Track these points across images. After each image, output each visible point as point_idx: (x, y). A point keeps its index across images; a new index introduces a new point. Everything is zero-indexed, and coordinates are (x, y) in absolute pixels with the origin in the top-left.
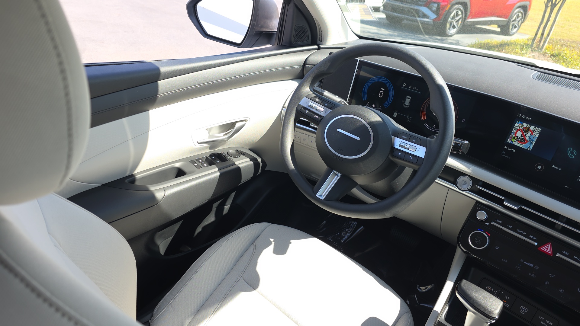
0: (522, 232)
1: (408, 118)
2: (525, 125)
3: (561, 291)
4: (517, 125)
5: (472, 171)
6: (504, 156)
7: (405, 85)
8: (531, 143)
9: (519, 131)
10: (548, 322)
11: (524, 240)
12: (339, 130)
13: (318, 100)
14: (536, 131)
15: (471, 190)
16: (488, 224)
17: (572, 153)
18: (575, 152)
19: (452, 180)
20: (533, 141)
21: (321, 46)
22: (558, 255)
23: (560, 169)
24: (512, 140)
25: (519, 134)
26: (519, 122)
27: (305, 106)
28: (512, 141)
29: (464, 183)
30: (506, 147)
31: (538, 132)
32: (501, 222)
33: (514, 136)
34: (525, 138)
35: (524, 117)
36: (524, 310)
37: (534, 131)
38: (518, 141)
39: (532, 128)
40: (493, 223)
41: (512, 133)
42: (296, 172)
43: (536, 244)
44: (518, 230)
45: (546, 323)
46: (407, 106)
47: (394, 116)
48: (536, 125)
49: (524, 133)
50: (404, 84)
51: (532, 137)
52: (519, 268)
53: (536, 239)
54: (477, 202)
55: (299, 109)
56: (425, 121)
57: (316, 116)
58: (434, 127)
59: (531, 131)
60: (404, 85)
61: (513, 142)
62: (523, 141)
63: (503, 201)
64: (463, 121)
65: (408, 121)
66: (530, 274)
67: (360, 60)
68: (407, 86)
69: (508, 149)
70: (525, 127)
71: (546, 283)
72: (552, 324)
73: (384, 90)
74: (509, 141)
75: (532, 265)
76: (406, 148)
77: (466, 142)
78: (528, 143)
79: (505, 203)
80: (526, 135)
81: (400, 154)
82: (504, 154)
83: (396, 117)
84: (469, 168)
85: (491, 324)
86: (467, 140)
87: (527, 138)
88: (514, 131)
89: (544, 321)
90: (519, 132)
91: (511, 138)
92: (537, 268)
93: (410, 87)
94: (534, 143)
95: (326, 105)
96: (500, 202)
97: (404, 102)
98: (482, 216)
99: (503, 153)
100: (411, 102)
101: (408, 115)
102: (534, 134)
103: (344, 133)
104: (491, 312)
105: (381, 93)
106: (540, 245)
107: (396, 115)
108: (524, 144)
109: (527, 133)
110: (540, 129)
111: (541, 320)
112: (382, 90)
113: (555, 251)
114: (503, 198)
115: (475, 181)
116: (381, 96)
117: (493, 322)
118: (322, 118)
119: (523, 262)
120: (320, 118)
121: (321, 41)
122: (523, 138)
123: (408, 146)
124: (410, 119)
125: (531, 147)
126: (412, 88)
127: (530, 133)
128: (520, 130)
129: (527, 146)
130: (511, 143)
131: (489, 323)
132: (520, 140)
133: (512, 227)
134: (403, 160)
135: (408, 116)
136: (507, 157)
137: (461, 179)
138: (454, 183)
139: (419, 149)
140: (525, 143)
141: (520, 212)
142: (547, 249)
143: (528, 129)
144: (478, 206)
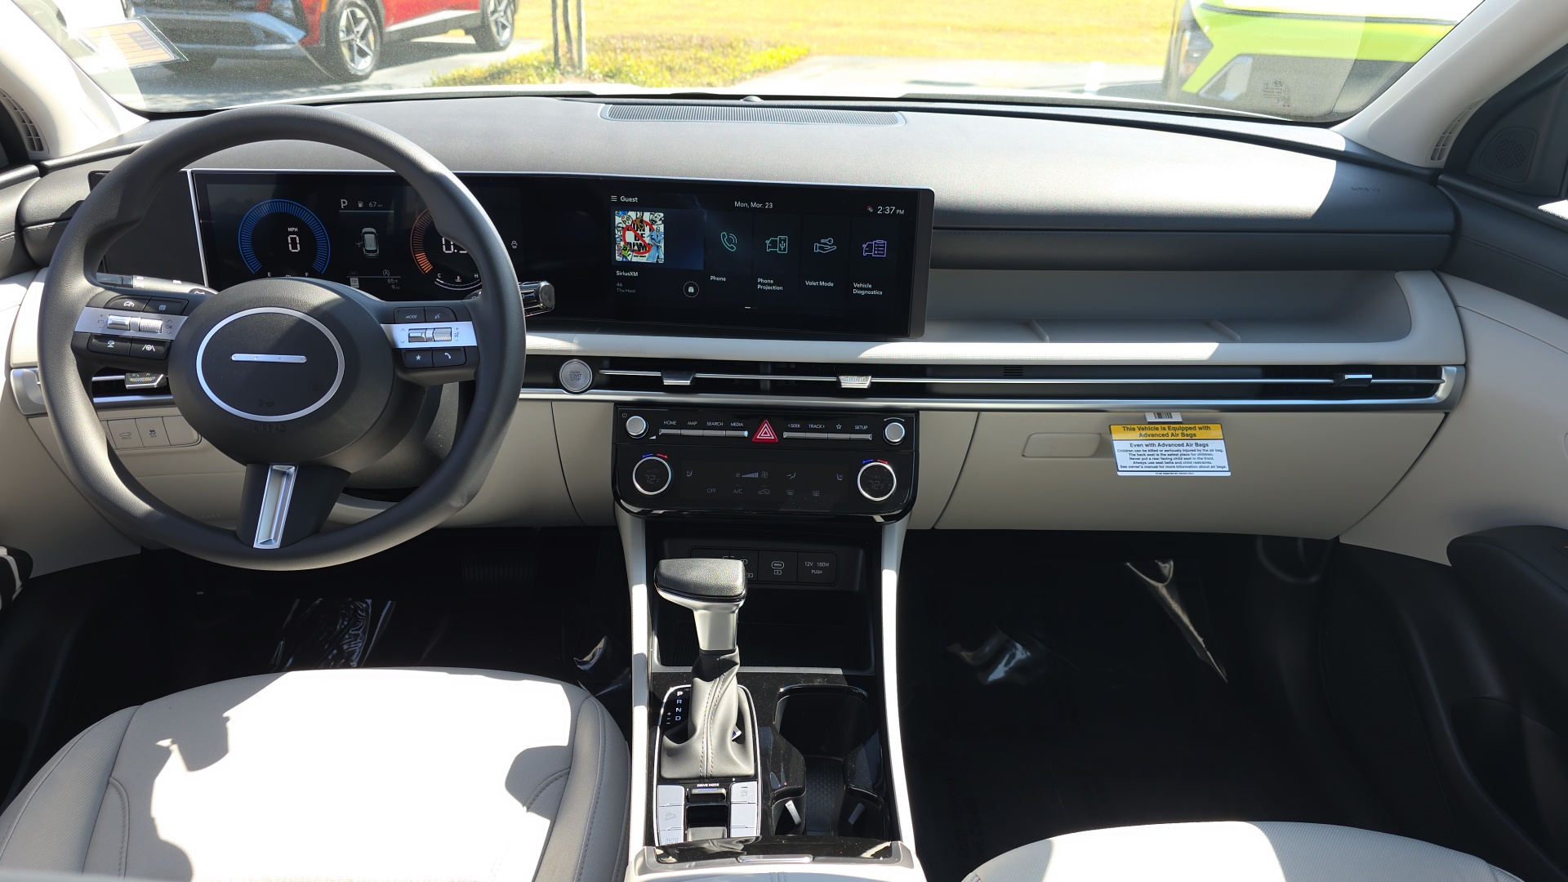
0: (716, 424)
1: (389, 281)
2: (632, 214)
3: (816, 494)
4: (618, 220)
5: (579, 344)
6: (623, 291)
7: (344, 203)
8: (658, 247)
9: (628, 230)
10: (821, 564)
11: (726, 437)
12: (236, 357)
13: (130, 303)
14: (656, 222)
15: (596, 385)
16: (654, 438)
17: (730, 241)
18: (733, 237)
19: (550, 380)
20: (659, 242)
21: (48, 163)
22: (786, 435)
23: (724, 279)
24: (623, 253)
25: (630, 237)
26: (620, 213)
27: (99, 331)
28: (624, 256)
29: (575, 376)
30: (618, 273)
31: (661, 222)
32: (674, 423)
33: (622, 244)
34: (644, 241)
35: (623, 199)
36: (778, 566)
37: (653, 222)
38: (633, 251)
39: (647, 216)
40: (663, 431)
41: (617, 240)
42: (160, 514)
43: (746, 433)
44: (709, 424)
45: (820, 568)
46: (375, 251)
48: (652, 209)
49: (638, 232)
50: (342, 200)
51: (654, 234)
52: (739, 490)
53: (742, 425)
54: (617, 404)
55: (83, 344)
56: (432, 275)
57: (149, 348)
58: (458, 279)
59: (647, 224)
60: (342, 205)
61: (626, 258)
62: (643, 248)
63: (660, 379)
64: (514, 246)
65: (393, 287)
66: (760, 493)
67: (192, 173)
68: (352, 205)
69: (624, 274)
70: (634, 218)
71: (790, 493)
72: (828, 565)
73: (296, 230)
74: (618, 258)
75: (756, 475)
76: (428, 340)
77: (543, 284)
78: (653, 250)
79: (667, 382)
80: (642, 234)
81: (418, 358)
82: (622, 288)
84: (571, 341)
85: (741, 609)
86: (542, 280)
87: (647, 240)
88: (618, 234)
89: (816, 567)
90: (627, 232)
91: (619, 250)
92: (765, 475)
93: (360, 205)
94: (662, 245)
95: (163, 307)
96: (655, 385)
97: (364, 245)
98: (637, 426)
99: (619, 287)
100: (379, 240)
101: (386, 272)
102: (655, 227)
103: (255, 359)
104: (730, 588)
105: (293, 240)
106: (753, 433)
107: (357, 284)
108: (647, 255)
109: (644, 231)
110: (662, 215)
111: (811, 568)
112: (293, 233)
113: (778, 432)
114: (658, 374)
115: (595, 362)
116: (294, 247)
117: (741, 603)
118: (167, 346)
119: (741, 476)
120: (161, 349)
121: (41, 148)
122: (640, 242)
123: (429, 334)
124: (396, 281)
125: (662, 256)
126: (366, 207)
127: (648, 227)
128: (628, 228)
129: (654, 257)
130: (624, 260)
131: (737, 611)
132: (636, 248)
133: (696, 423)
134: (433, 368)
135: (386, 276)
136: (631, 291)
137: (566, 370)
138: (557, 384)
139: (458, 331)
140: (649, 251)
141: (698, 387)
142: (766, 433)
143: (642, 221)
144: (622, 411)
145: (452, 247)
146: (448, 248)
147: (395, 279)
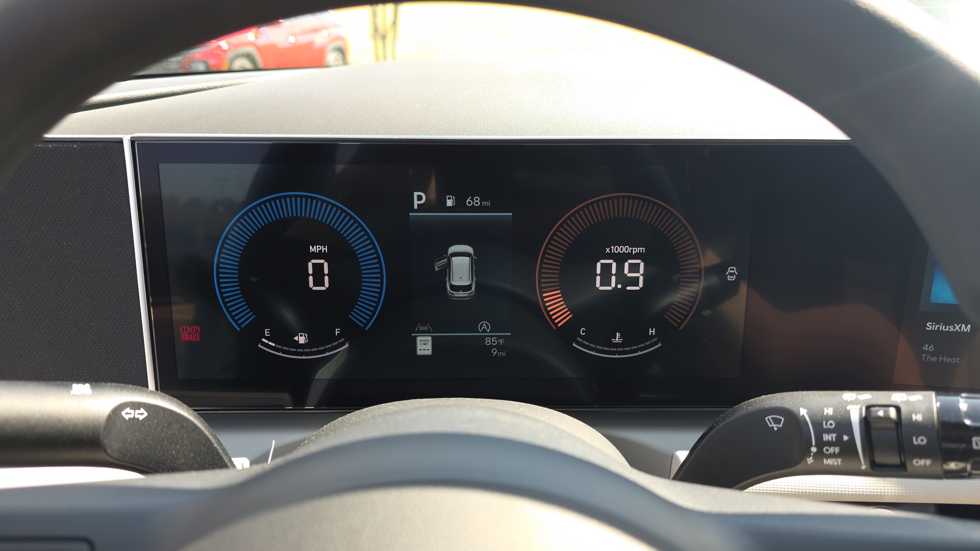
1: (488, 342)
6: (934, 359)
7: (420, 198)
30: (930, 326)
46: (467, 288)
47: (419, 353)
50: (416, 194)
56: (572, 330)
58: (618, 339)
60: (416, 203)
64: (729, 278)
65: (494, 352)
67: (133, 142)
68: (435, 203)
69: (943, 328)
73: (325, 249)
82: (932, 354)
83: (429, 353)
93: (450, 203)
97: (448, 277)
99: (928, 352)
100: (477, 267)
101: (484, 325)
105: (318, 268)
107: (429, 346)
112: (319, 255)
116: (319, 281)
124: (501, 341)
126: (460, 206)
135: (484, 331)
136: (949, 360)
145: (613, 278)
146: (606, 281)
147: (499, 337)
